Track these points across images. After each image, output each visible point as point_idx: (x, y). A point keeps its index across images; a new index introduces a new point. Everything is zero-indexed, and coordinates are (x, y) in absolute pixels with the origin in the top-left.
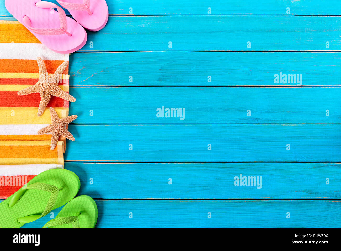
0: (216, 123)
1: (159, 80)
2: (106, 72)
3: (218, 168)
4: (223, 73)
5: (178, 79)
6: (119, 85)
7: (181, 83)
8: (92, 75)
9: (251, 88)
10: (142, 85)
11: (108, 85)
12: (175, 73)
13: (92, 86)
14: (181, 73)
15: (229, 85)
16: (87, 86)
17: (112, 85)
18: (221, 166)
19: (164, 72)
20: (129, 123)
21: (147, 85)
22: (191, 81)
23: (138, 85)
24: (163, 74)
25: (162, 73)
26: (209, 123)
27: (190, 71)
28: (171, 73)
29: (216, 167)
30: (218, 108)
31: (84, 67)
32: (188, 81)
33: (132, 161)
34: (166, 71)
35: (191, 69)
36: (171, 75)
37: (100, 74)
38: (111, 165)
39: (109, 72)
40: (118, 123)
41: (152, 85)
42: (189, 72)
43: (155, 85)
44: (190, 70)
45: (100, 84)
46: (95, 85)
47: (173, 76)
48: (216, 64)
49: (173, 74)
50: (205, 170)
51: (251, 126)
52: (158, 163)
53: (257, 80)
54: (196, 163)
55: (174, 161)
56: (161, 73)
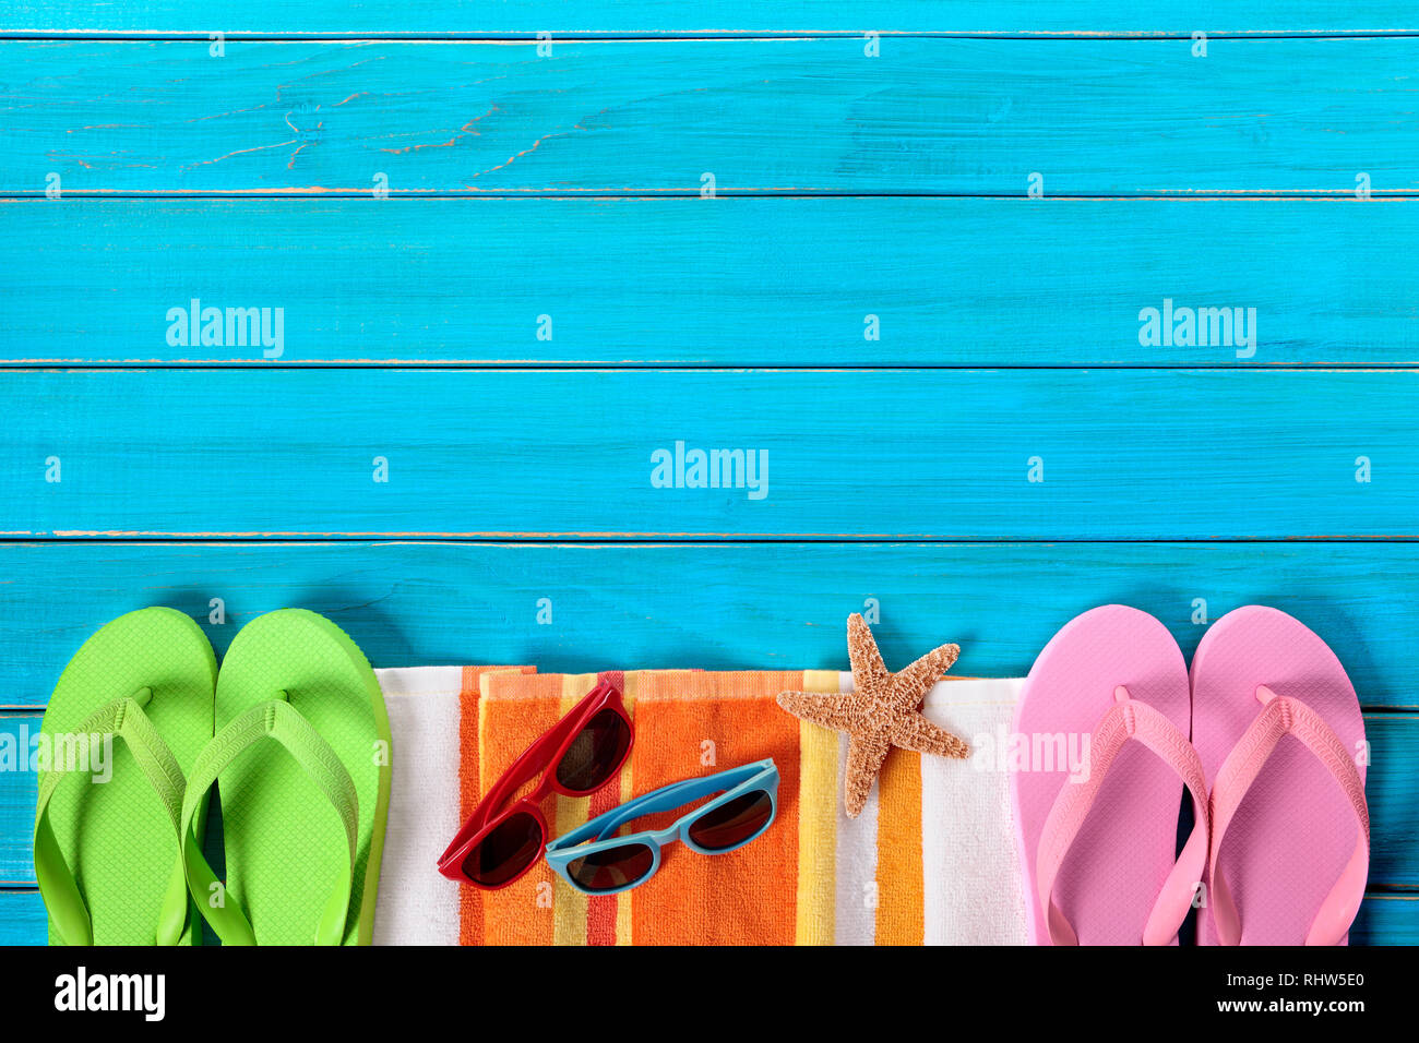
0: (1105, 362)
1: (844, 168)
2: (599, 130)
3: (1117, 565)
4: (1135, 134)
5: (929, 160)
6: (661, 190)
7: (944, 178)
8: (536, 143)
9: (1264, 203)
10: (767, 189)
11: (608, 190)
12: (917, 136)
13: (538, 191)
14: (944, 135)
15: (1164, 191)
16: (512, 190)
17: (626, 189)
18: (1135, 560)
19: (864, 130)
20: (705, 361)
21: (790, 188)
22: (989, 172)
23: (750, 189)
24: (863, 139)
25: (858, 134)
26: (1075, 362)
27: (988, 124)
28: (899, 135)
29: (1108, 564)
30: (1111, 294)
31: (495, 105)
32: (979, 172)
33: (725, 536)
34: (873, 126)
35: (989, 116)
36: (899, 146)
37: (569, 136)
38: (629, 553)
39: (615, 130)
40: (658, 361)
41: (813, 188)
42: (980, 132)
43: (827, 189)
44: (987, 121)
45: (572, 183)
46: (548, 189)
47: (906, 149)
48: (1102, 95)
49: (907, 139)
50: (1058, 574)
51: (1268, 376)
52: (842, 545)
53: (1294, 168)
54: (1020, 545)
55: (920, 536)
56: (854, 134)
